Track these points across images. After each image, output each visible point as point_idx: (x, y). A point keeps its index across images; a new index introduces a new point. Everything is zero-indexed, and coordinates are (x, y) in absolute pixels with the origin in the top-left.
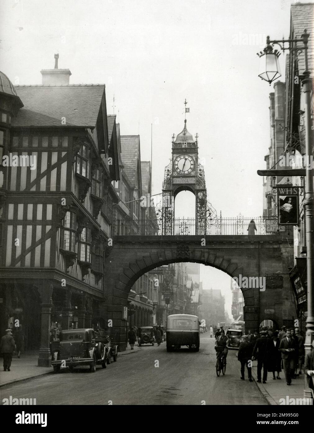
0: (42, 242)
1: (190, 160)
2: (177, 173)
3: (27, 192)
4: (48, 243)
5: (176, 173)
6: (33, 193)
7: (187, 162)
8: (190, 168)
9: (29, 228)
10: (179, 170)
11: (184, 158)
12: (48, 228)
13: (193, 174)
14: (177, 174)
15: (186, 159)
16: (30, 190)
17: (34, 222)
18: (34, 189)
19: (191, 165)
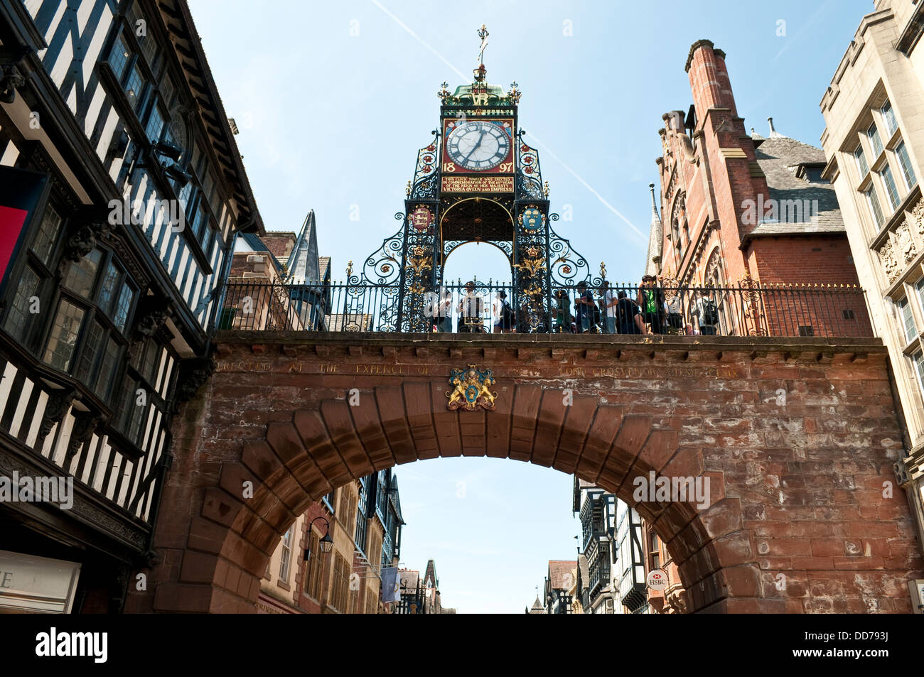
1: (498, 134)
2: (456, 165)
5: (451, 165)
7: (487, 138)
8: (497, 154)
10: (460, 159)
11: (477, 130)
13: (505, 168)
14: (454, 169)
15: (483, 133)
19: (500, 146)
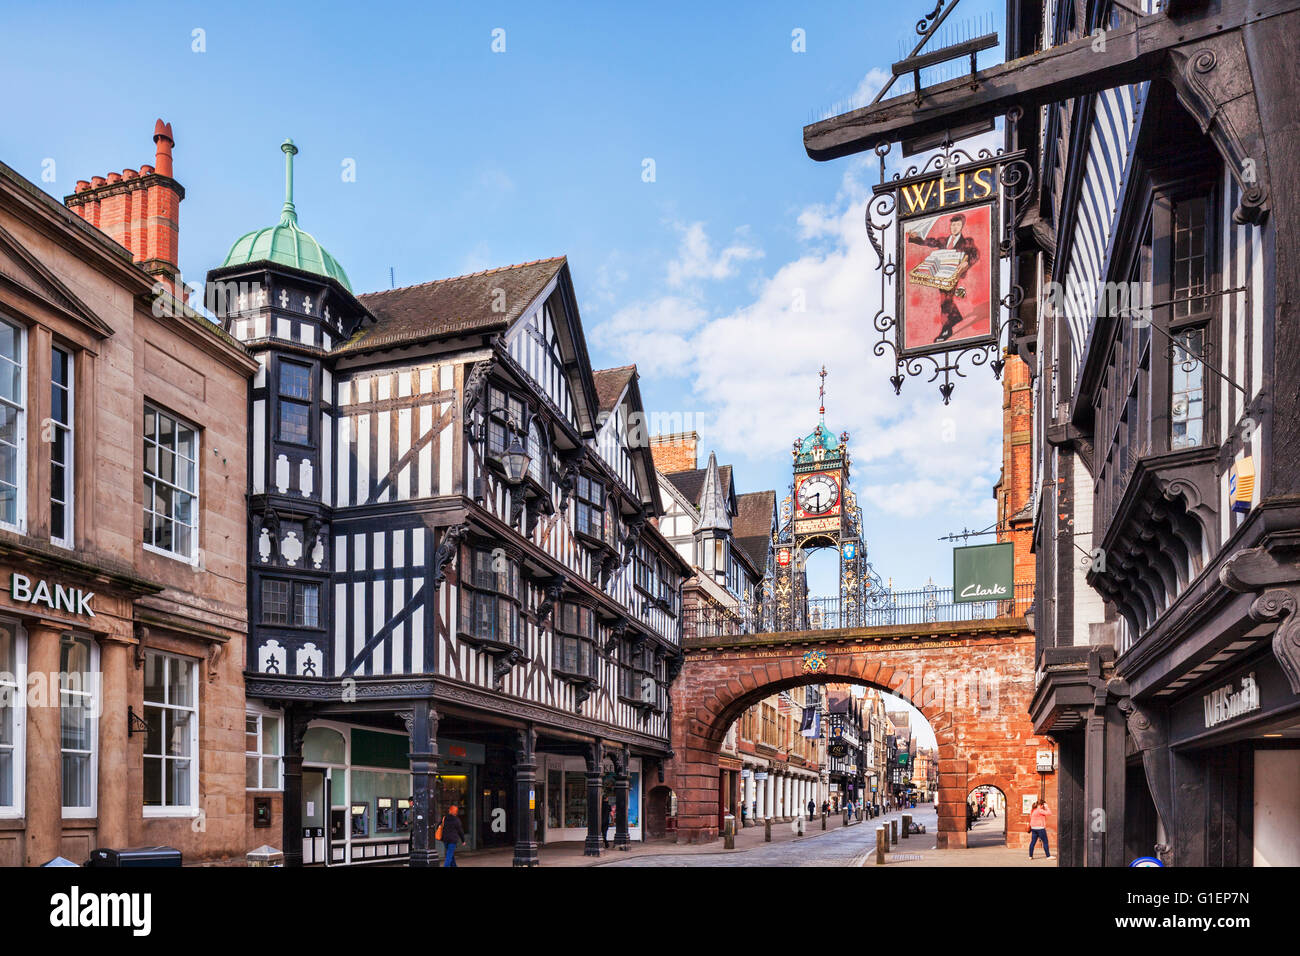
0: (406, 617)
1: (830, 483)
2: (804, 512)
3: (372, 507)
4: (418, 615)
5: (801, 512)
6: (383, 507)
8: (830, 500)
9: (379, 586)
12: (418, 583)
13: (835, 511)
14: (803, 515)
16: (376, 500)
17: (389, 574)
18: (384, 497)
19: (832, 493)
